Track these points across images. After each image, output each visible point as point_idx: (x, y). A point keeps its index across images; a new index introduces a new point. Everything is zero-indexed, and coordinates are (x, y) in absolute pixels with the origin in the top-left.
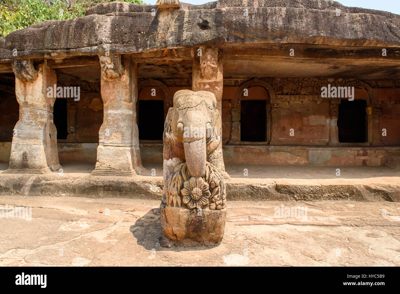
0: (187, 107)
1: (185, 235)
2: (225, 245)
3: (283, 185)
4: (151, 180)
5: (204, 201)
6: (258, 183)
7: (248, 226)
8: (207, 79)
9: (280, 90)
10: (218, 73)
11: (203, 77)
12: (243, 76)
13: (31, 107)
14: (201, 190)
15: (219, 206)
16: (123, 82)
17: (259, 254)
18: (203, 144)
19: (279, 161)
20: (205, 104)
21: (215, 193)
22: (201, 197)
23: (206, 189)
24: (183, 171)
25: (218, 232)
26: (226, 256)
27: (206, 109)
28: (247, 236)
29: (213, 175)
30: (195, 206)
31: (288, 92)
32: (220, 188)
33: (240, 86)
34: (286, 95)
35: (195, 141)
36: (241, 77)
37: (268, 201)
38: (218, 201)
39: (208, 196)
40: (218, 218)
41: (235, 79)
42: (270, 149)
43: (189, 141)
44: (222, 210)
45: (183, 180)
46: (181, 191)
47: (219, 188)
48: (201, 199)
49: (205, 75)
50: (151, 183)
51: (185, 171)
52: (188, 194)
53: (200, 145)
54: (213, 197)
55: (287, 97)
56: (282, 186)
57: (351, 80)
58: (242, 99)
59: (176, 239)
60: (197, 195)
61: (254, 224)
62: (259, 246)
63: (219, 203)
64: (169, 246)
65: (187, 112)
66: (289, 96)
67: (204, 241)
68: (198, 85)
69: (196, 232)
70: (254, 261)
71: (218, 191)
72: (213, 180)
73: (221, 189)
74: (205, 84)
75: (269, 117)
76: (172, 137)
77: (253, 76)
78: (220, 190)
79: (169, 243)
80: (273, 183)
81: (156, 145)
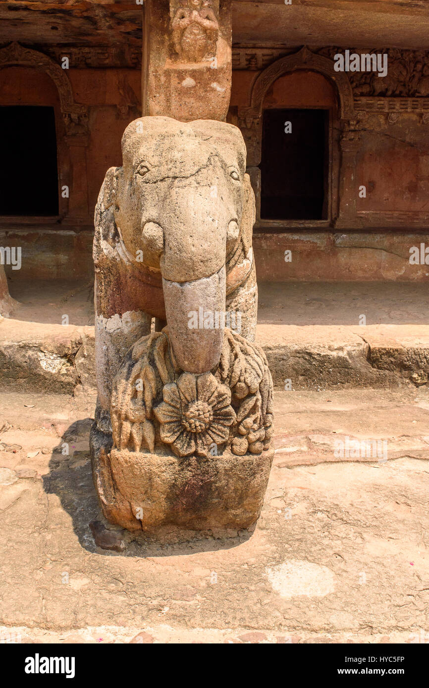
0: (171, 174)
1: (163, 517)
2: (264, 532)
3: (385, 349)
4: (42, 341)
5: (219, 435)
6: (322, 345)
7: (311, 467)
8: (189, 60)
9: (365, 83)
10: (218, 43)
11: (177, 54)
12: (270, 44)
14: (210, 408)
15: (258, 446)
17: (355, 557)
18: (221, 285)
19: (360, 274)
20: (219, 164)
21: (246, 413)
22: (210, 425)
23: (225, 404)
24: (158, 354)
25: (251, 507)
26: (273, 570)
27: (223, 180)
28: (315, 501)
29: (241, 364)
30: (193, 450)
31: (387, 90)
32: (260, 397)
33: (262, 69)
34: (382, 98)
35: (200, 278)
36: (264, 45)
37: (347, 388)
38: (255, 431)
39: (229, 420)
40: (254, 473)
41: (249, 52)
42: (338, 241)
43: (183, 279)
44: (266, 454)
45: (159, 379)
46: (156, 410)
47: (257, 400)
48: (209, 429)
49: (182, 49)
50: (42, 348)
51: (165, 354)
52: (175, 419)
53: (212, 289)
54: (241, 422)
55: (382, 102)
56: (384, 352)
58: (266, 107)
59: (139, 527)
60: (200, 420)
61: (326, 462)
62: (351, 531)
63: (258, 437)
64: (122, 546)
65: (173, 192)
66: (388, 99)
67: (213, 529)
68: (163, 79)
69: (195, 512)
70: (347, 581)
71: (255, 406)
72: (242, 378)
73: (263, 401)
74: (181, 75)
75: (336, 154)
76: (121, 254)
77: (298, 44)
78: (259, 403)
79: (121, 539)
80: (359, 344)
81: (41, 232)
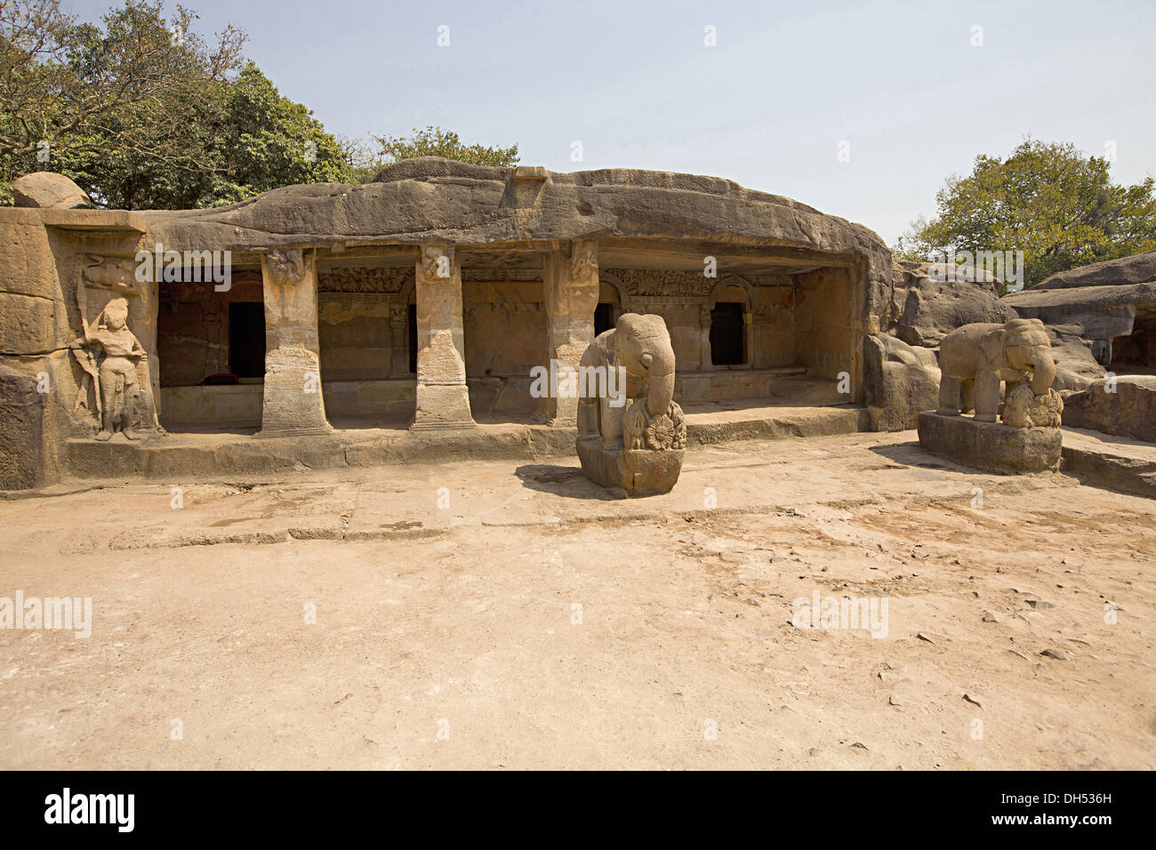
1: (645, 481)
5: (669, 441)
8: (578, 282)
9: (634, 289)
10: (592, 274)
11: (573, 279)
13: (296, 327)
14: (666, 428)
16: (453, 286)
24: (644, 408)
30: (660, 447)
31: (645, 292)
45: (645, 418)
46: (647, 430)
48: (666, 438)
52: (654, 434)
55: (644, 299)
57: (727, 274)
59: (633, 487)
60: (663, 434)
66: (646, 297)
68: (566, 292)
69: (657, 477)
74: (575, 289)
